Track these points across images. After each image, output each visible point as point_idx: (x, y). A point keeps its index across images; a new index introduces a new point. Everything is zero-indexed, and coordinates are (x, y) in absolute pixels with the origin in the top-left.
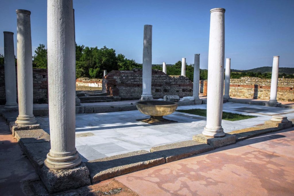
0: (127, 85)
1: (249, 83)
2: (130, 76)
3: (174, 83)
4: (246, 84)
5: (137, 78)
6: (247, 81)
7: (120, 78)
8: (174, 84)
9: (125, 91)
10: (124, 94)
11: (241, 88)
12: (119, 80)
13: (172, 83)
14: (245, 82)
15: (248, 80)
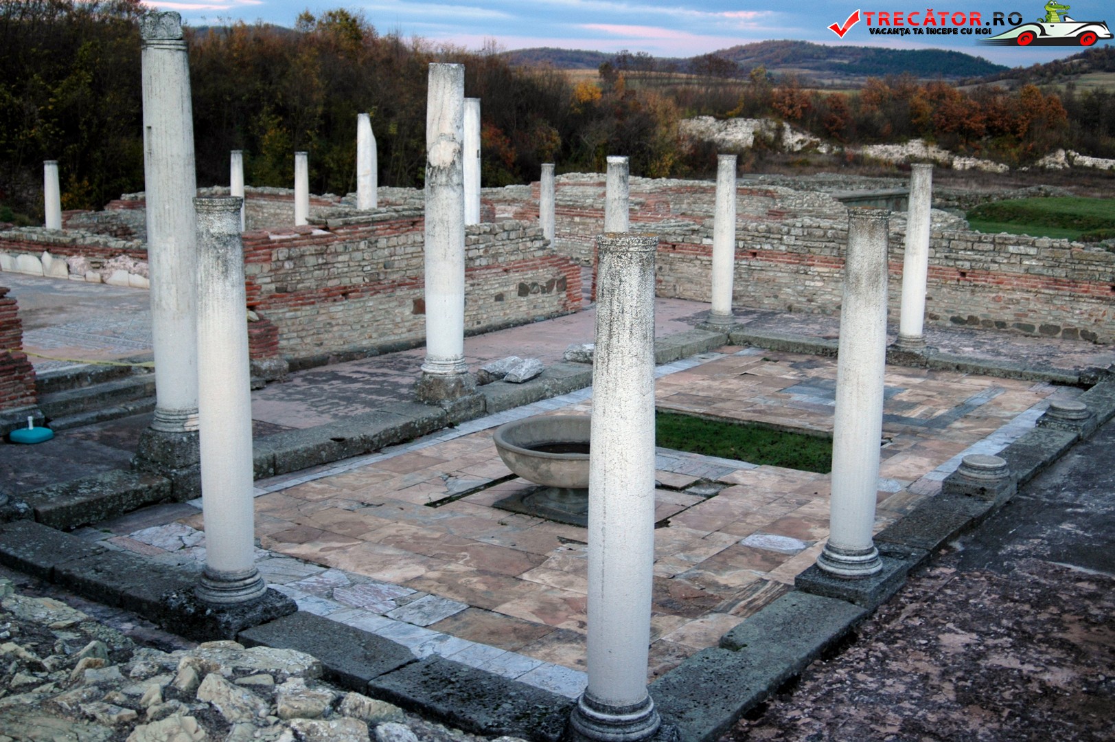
0: (302, 299)
1: (799, 243)
2: (312, 255)
3: (484, 262)
4: (783, 248)
5: (340, 258)
6: (788, 233)
7: (271, 271)
8: (488, 267)
9: (293, 328)
10: (292, 342)
11: (761, 263)
12: (268, 280)
13: (477, 262)
14: (781, 239)
15: (793, 232)
